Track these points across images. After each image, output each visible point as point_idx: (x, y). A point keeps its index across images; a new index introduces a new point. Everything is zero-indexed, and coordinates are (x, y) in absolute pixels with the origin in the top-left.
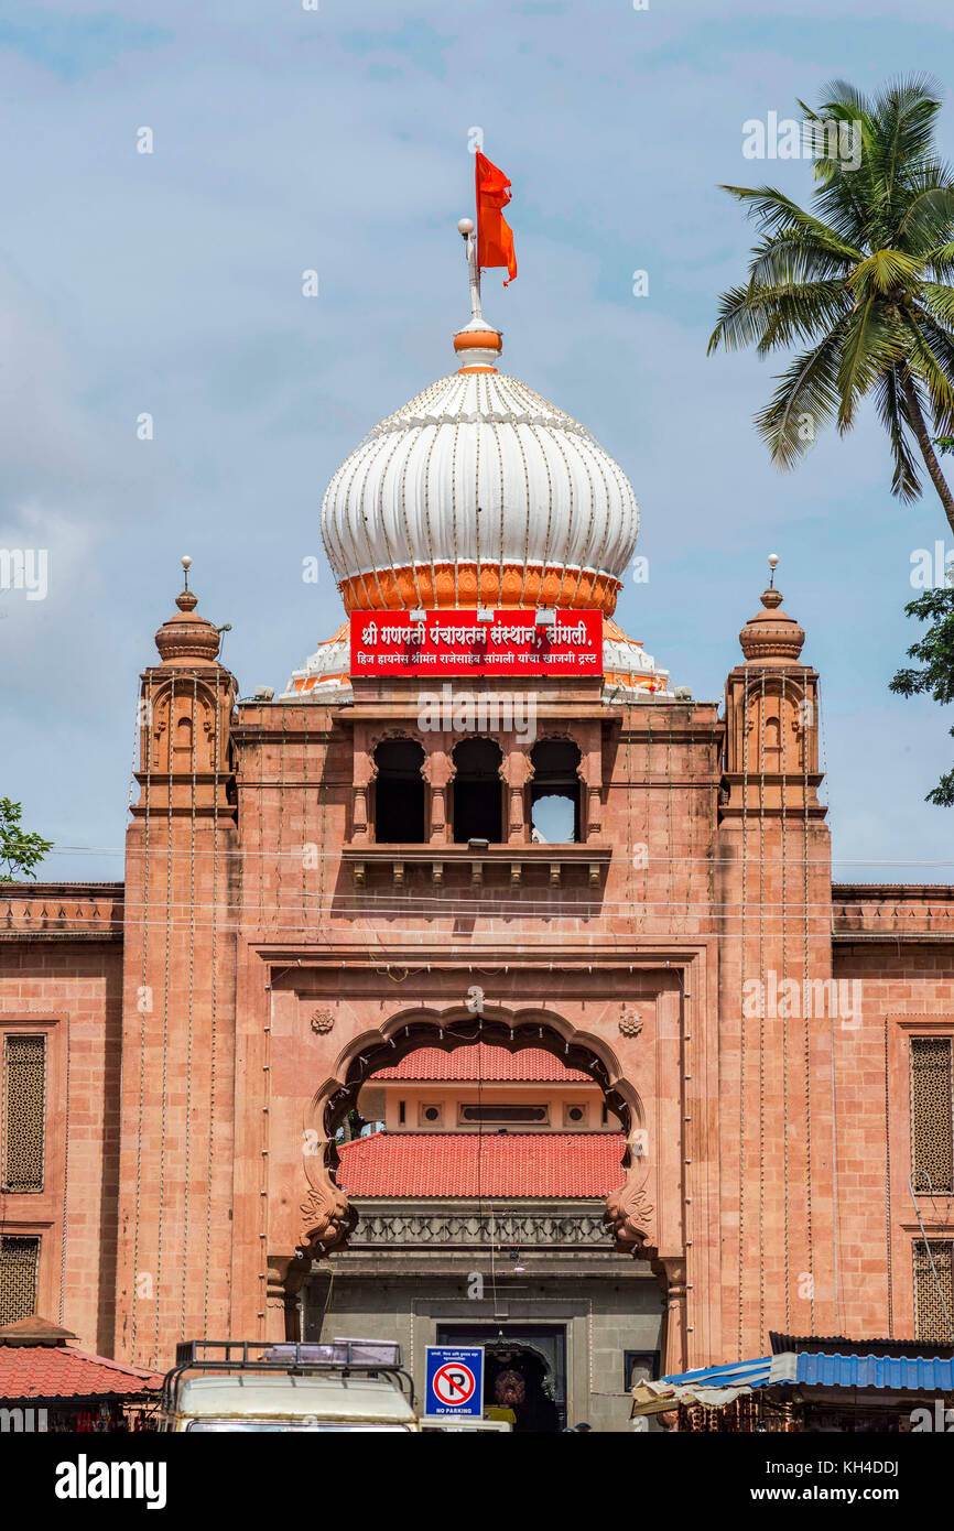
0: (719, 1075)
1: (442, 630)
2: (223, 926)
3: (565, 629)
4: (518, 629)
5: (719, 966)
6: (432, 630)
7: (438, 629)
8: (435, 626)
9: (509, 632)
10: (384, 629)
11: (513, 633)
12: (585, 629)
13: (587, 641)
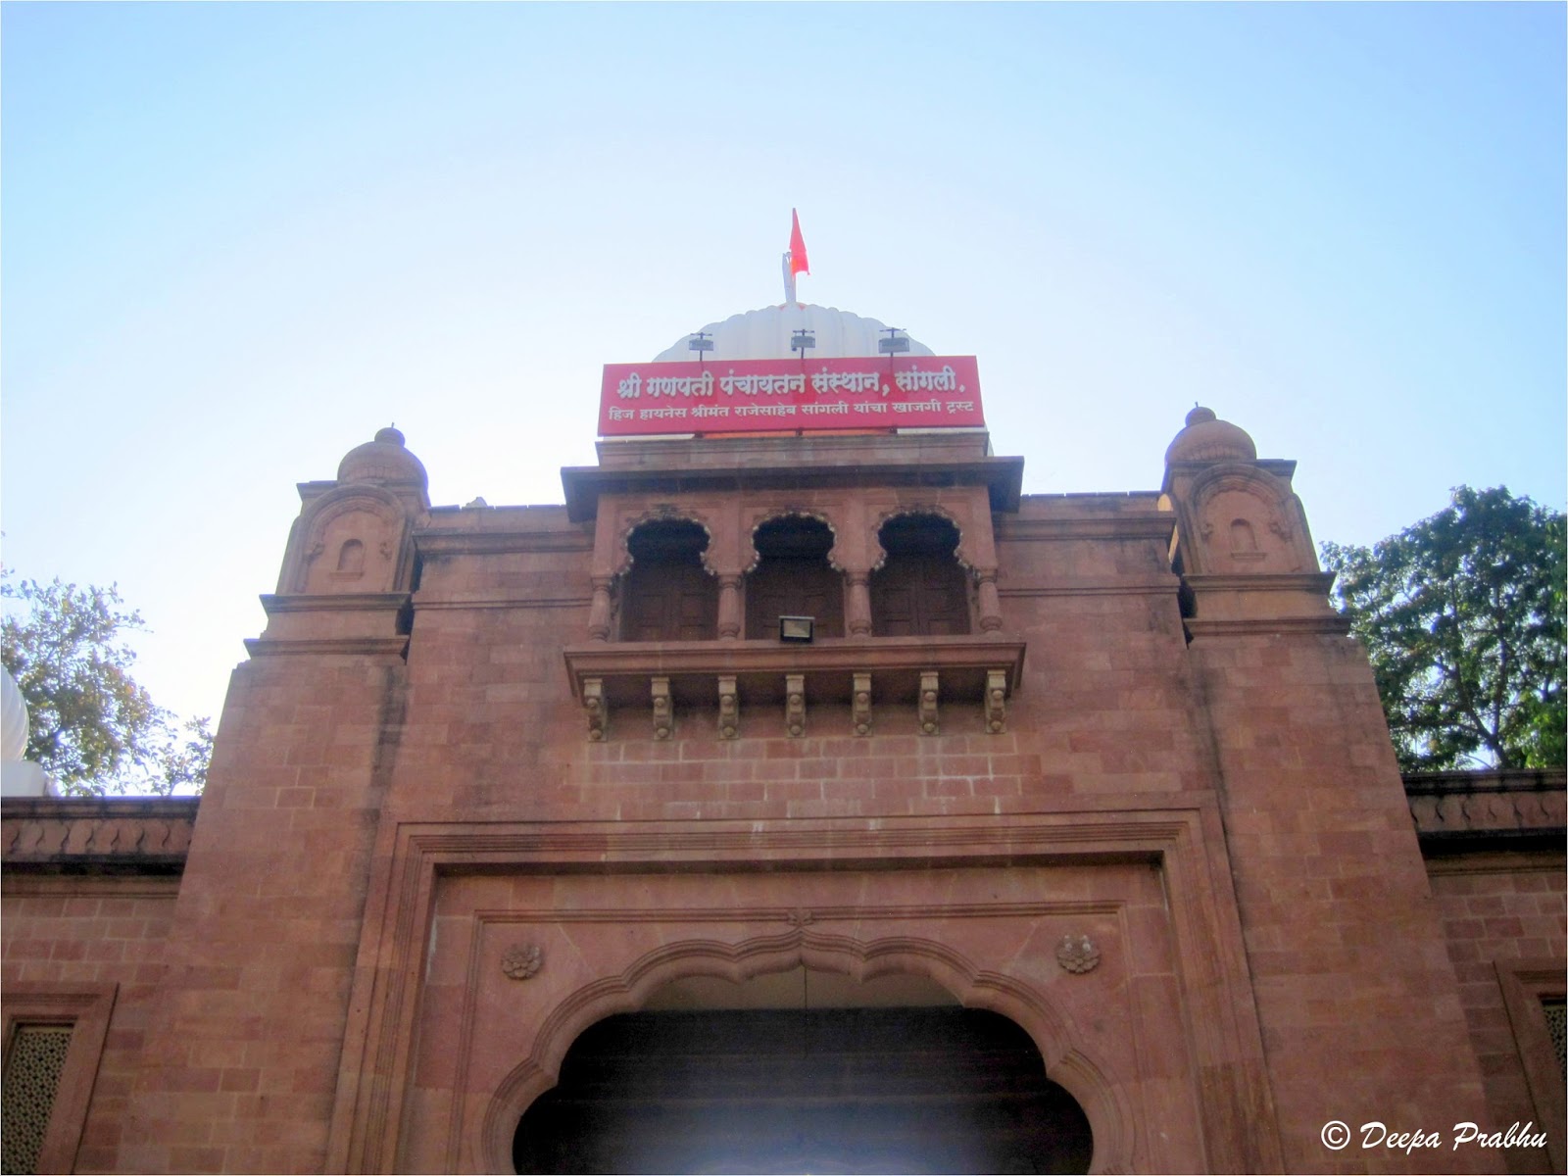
0: (1259, 1021)
1: (737, 379)
2: (360, 800)
3: (923, 375)
4: (853, 376)
5: (1226, 842)
6: (723, 380)
7: (731, 379)
8: (728, 375)
9: (839, 379)
10: (651, 381)
11: (846, 381)
12: (952, 374)
13: (958, 386)
